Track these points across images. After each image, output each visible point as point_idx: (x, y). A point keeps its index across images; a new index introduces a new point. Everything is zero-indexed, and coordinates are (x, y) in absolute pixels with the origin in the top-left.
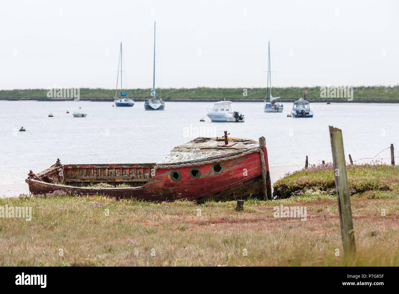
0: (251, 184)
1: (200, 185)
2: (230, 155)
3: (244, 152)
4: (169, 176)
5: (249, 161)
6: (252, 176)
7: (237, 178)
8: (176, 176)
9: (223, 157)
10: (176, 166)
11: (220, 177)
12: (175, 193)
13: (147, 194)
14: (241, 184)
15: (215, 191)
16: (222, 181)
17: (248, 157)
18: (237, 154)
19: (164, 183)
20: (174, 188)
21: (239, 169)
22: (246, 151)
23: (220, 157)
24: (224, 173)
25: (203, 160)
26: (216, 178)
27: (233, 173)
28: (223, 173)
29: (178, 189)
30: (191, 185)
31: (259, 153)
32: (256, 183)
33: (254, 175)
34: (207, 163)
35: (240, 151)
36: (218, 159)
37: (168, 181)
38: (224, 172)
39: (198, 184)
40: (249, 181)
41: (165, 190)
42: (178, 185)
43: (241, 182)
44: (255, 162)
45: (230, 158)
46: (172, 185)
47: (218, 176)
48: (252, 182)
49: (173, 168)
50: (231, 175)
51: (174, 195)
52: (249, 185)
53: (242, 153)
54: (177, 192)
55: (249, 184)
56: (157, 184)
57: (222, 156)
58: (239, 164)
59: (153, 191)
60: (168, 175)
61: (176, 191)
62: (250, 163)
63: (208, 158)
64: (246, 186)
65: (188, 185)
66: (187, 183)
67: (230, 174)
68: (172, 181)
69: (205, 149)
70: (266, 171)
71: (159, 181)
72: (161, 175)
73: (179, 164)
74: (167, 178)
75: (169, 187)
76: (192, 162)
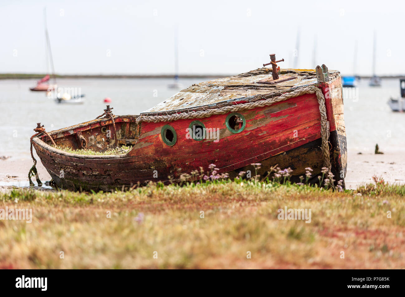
0: (303, 156)
1: (207, 153)
2: (257, 99)
3: (284, 93)
4: (160, 136)
5: (296, 111)
6: (304, 139)
7: (273, 143)
8: (169, 135)
9: (244, 102)
10: (165, 117)
11: (242, 139)
12: (171, 167)
13: (135, 168)
14: (282, 154)
15: (233, 166)
16: (246, 148)
17: (294, 104)
18: (270, 97)
19: (154, 148)
20: (169, 158)
21: (278, 126)
22: (289, 92)
23: (238, 103)
24: (249, 133)
25: (209, 107)
26: (235, 141)
27: (265, 133)
28: (246, 132)
29: (175, 160)
30: (194, 153)
31: (314, 95)
32: (314, 153)
33: (308, 138)
34: (215, 113)
35: (277, 91)
36: (234, 106)
37: (159, 145)
38: (249, 130)
39: (204, 151)
40: (297, 148)
41: (156, 160)
42: (174, 153)
43: (281, 150)
44: (309, 112)
45: (256, 104)
46: (166, 152)
47: (237, 137)
48: (305, 150)
49: (162, 120)
50: (262, 137)
51: (171, 171)
52: (298, 156)
53: (280, 95)
54: (175, 165)
55: (298, 154)
56: (146, 151)
57: (243, 99)
58: (277, 115)
59: (141, 163)
60: (158, 135)
61: (172, 163)
62: (299, 114)
63: (217, 104)
64: (293, 157)
65: (189, 153)
66: (187, 150)
67: (260, 135)
68: (165, 146)
69: (231, 88)
70: (328, 130)
71: (147, 144)
72: (149, 133)
73: (170, 114)
74: (158, 141)
75: (161, 156)
76: (191, 111)
